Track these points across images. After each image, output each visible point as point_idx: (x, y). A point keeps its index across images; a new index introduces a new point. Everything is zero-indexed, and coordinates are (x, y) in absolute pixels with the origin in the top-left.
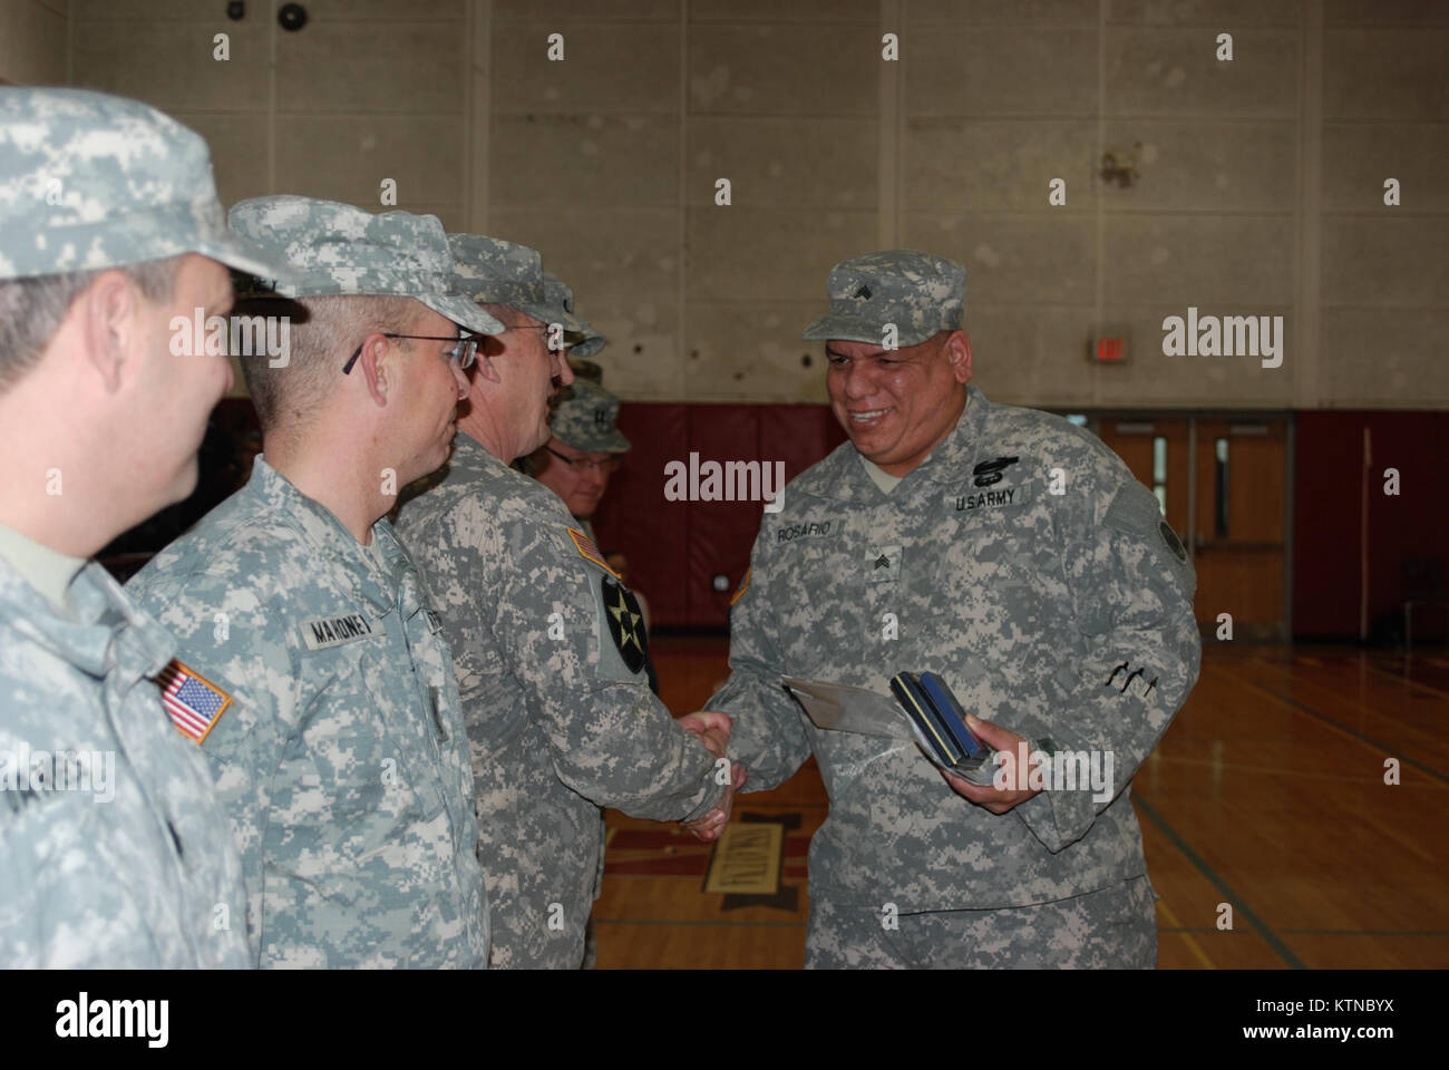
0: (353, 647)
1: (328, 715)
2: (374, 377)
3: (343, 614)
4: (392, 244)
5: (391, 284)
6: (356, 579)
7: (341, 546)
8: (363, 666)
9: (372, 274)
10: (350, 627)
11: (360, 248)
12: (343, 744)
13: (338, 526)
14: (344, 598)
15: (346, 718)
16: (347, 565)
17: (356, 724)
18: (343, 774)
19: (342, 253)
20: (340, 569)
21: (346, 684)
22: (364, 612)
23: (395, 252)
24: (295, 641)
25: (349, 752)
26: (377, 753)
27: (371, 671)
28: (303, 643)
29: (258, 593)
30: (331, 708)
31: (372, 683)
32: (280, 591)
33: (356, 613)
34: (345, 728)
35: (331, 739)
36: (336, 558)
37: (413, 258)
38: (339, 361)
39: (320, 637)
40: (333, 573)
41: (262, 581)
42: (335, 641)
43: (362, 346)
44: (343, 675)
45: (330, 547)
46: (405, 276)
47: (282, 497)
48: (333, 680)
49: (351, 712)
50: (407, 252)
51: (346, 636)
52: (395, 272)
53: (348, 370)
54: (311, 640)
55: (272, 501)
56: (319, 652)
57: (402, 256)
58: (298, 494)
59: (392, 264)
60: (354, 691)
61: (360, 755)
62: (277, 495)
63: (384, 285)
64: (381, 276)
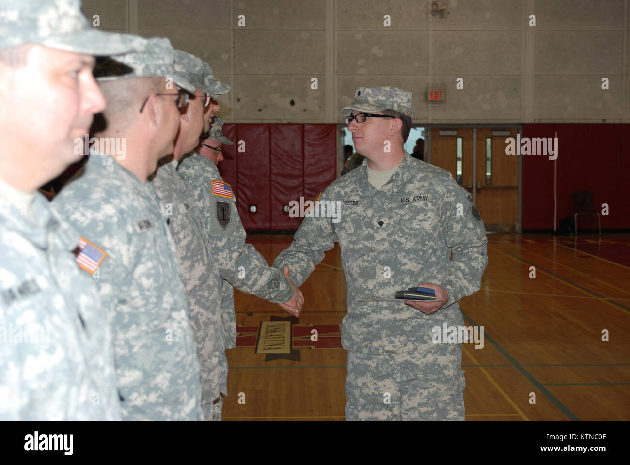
0: (150, 233)
1: (143, 263)
2: (153, 114)
3: (145, 219)
4: (155, 53)
5: (155, 71)
6: (147, 203)
7: (139, 188)
8: (155, 241)
9: (147, 67)
10: (148, 224)
11: (141, 56)
12: (148, 276)
13: (137, 180)
14: (143, 211)
15: (150, 264)
16: (143, 197)
17: (154, 267)
18: (149, 290)
19: (135, 58)
20: (141, 199)
21: (149, 249)
22: (152, 218)
23: (155, 56)
24: (130, 229)
25: (151, 280)
26: (161, 280)
27: (157, 244)
28: (135, 230)
29: (115, 207)
30: (143, 259)
31: (158, 249)
32: (123, 206)
33: (149, 218)
34: (149, 269)
35: (143, 274)
36: (138, 193)
37: (163, 59)
38: (138, 107)
39: (141, 227)
40: (138, 200)
41: (116, 201)
42: (145, 230)
43: (147, 100)
44: (148, 245)
45: (135, 188)
46: (160, 67)
47: (113, 166)
48: (144, 247)
49: (152, 262)
50: (161, 56)
51: (148, 227)
52: (156, 65)
53: (141, 111)
54: (138, 229)
55: (108, 168)
56: (140, 234)
57: (159, 58)
58: (119, 165)
59: (154, 62)
60: (153, 252)
61: (156, 281)
62: (110, 166)
63: (153, 71)
64: (151, 68)
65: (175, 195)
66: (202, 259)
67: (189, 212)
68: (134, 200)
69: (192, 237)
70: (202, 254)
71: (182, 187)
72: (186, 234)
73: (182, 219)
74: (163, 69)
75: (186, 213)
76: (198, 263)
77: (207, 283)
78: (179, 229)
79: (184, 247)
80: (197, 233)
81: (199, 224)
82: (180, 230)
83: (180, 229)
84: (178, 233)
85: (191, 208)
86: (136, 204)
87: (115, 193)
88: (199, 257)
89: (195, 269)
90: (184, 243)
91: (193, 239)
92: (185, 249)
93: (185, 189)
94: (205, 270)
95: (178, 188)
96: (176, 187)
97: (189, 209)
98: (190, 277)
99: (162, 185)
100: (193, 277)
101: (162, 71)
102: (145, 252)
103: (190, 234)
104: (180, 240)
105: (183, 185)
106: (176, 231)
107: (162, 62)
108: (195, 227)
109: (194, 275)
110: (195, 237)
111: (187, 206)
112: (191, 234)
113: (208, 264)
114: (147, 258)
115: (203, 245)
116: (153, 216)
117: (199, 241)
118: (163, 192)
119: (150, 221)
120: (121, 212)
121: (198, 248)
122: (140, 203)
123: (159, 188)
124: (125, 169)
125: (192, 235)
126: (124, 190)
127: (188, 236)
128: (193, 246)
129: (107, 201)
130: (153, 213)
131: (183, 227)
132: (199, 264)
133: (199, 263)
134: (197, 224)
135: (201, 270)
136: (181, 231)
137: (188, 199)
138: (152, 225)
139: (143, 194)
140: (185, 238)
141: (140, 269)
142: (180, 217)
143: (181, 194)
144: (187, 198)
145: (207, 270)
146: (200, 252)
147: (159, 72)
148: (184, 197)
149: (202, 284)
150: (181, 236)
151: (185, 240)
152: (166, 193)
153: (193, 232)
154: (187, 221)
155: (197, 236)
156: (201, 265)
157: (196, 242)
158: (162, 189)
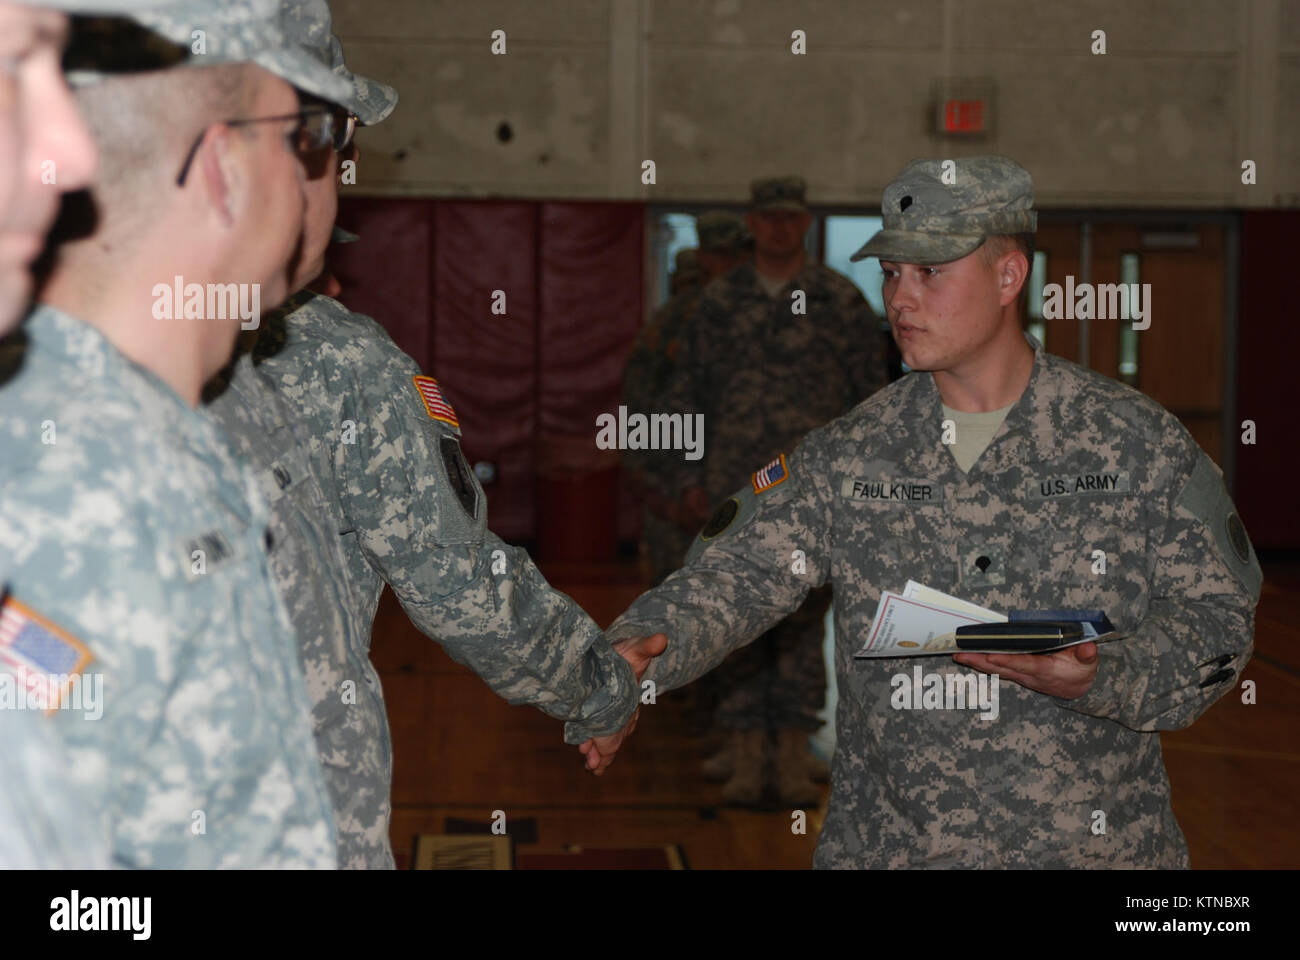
1: (199, 676)
2: (218, 187)
3: (206, 530)
6: (212, 477)
8: (237, 603)
10: (216, 547)
12: (215, 715)
13: (177, 399)
14: (200, 503)
15: (221, 680)
16: (197, 456)
17: (234, 690)
18: (217, 763)
20: (193, 464)
22: (226, 523)
24: (166, 567)
25: (225, 730)
26: (257, 729)
27: (244, 610)
28: (180, 569)
29: (120, 498)
30: (202, 664)
32: (147, 493)
33: (216, 527)
34: (220, 696)
35: (199, 710)
36: (183, 445)
38: (170, 168)
40: (183, 467)
41: (124, 479)
42: (209, 567)
43: (198, 141)
44: (218, 617)
45: (172, 430)
47: (100, 358)
48: (205, 624)
49: (230, 671)
51: (216, 559)
53: (182, 179)
55: (85, 364)
58: (120, 354)
60: (231, 640)
61: (239, 732)
62: (92, 358)
65: (246, 442)
66: (329, 647)
67: (289, 497)
68: (170, 468)
69: (297, 577)
70: (328, 634)
71: (268, 415)
74: (249, 36)
75: (280, 502)
76: (314, 662)
77: (345, 726)
80: (314, 564)
81: (321, 534)
85: (295, 482)
86: (176, 482)
87: (116, 449)
88: (319, 641)
91: (298, 585)
93: (278, 421)
95: (256, 419)
96: (250, 417)
97: (289, 488)
102: (209, 639)
103: (290, 568)
105: (273, 406)
108: (308, 546)
110: (308, 579)
111: (283, 478)
112: (296, 567)
113: (349, 663)
114: (214, 657)
115: (331, 601)
116: (230, 519)
117: (318, 591)
119: (221, 538)
120: (139, 513)
121: (315, 613)
122: (188, 479)
124: (138, 368)
125: (296, 573)
126: (141, 436)
129: (93, 477)
130: (231, 510)
133: (319, 661)
134: (314, 535)
135: (324, 683)
137: (286, 455)
138: (227, 549)
139: (198, 448)
141: (193, 694)
143: (266, 439)
144: (283, 450)
146: (321, 627)
148: (274, 447)
149: (326, 727)
153: (301, 561)
154: (283, 525)
155: (315, 572)
156: (325, 665)
157: (309, 594)
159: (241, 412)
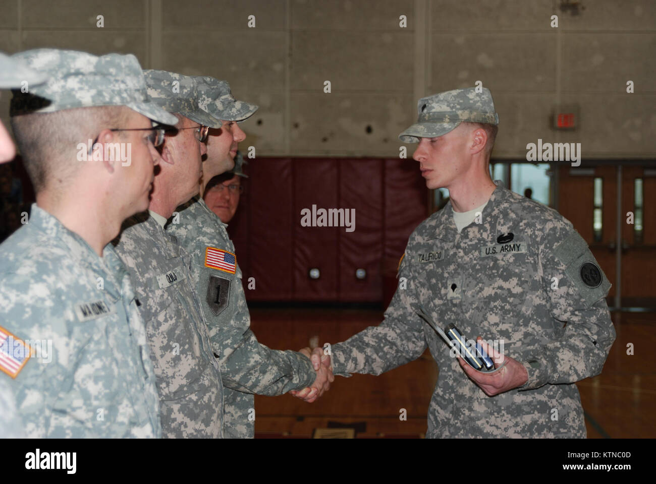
0: (101, 321)
1: (88, 362)
4: (110, 74)
5: (111, 98)
7: (90, 259)
8: (107, 332)
9: (100, 94)
10: (99, 308)
11: (91, 78)
12: (96, 380)
14: (94, 291)
15: (98, 364)
16: (94, 271)
17: (104, 368)
18: (97, 398)
19: (81, 82)
21: (98, 343)
22: (106, 298)
23: (112, 79)
24: (70, 316)
25: (101, 385)
26: (115, 385)
27: (111, 335)
28: (76, 317)
29: (49, 287)
30: (89, 357)
31: (111, 342)
32: (61, 286)
33: (102, 300)
34: (97, 370)
35: (89, 377)
36: (89, 266)
37: (123, 82)
39: (85, 314)
40: (87, 275)
41: (51, 279)
42: (94, 316)
43: (98, 137)
44: (96, 337)
45: (85, 260)
46: (119, 93)
47: (55, 229)
49: (101, 360)
50: (119, 78)
51: (98, 313)
52: (113, 91)
54: (80, 315)
56: (85, 323)
57: (117, 81)
58: (64, 228)
59: (111, 86)
60: (103, 347)
62: (52, 228)
63: (107, 99)
64: (105, 94)
65: (154, 263)
67: (174, 286)
69: (176, 320)
70: (190, 343)
71: (168, 252)
72: (168, 317)
73: (162, 296)
74: (125, 95)
75: (169, 288)
78: (157, 309)
79: (165, 333)
80: (184, 314)
82: (158, 311)
83: (159, 309)
84: (156, 314)
85: (178, 281)
87: (51, 267)
88: (186, 347)
89: (181, 363)
90: (165, 327)
91: (177, 322)
92: (166, 336)
93: (174, 255)
94: (195, 365)
95: (163, 253)
96: (160, 252)
97: (174, 283)
98: (174, 374)
99: (135, 248)
100: (177, 374)
101: (122, 99)
102: (92, 346)
103: (173, 316)
104: (159, 324)
106: (153, 311)
107: (123, 86)
108: (183, 306)
109: (179, 371)
110: (181, 320)
111: (172, 279)
112: (175, 315)
113: (202, 357)
114: (95, 354)
115: (193, 330)
117: (185, 326)
118: (135, 258)
119: (103, 304)
121: (184, 335)
123: (130, 252)
124: (71, 234)
127: (171, 318)
128: (177, 332)
129: (38, 278)
130: (110, 293)
131: (163, 306)
132: (186, 357)
133: (188, 354)
134: (186, 303)
135: (190, 365)
136: (160, 311)
137: (176, 269)
140: (166, 321)
142: (158, 293)
143: (166, 262)
144: (174, 267)
145: (198, 365)
146: (187, 341)
147: (117, 100)
148: (171, 265)
150: (161, 318)
151: (166, 324)
152: (140, 260)
153: (178, 313)
154: (169, 298)
155: (185, 318)
156: (189, 357)
157: (181, 327)
158: (135, 254)
159: (156, 250)
